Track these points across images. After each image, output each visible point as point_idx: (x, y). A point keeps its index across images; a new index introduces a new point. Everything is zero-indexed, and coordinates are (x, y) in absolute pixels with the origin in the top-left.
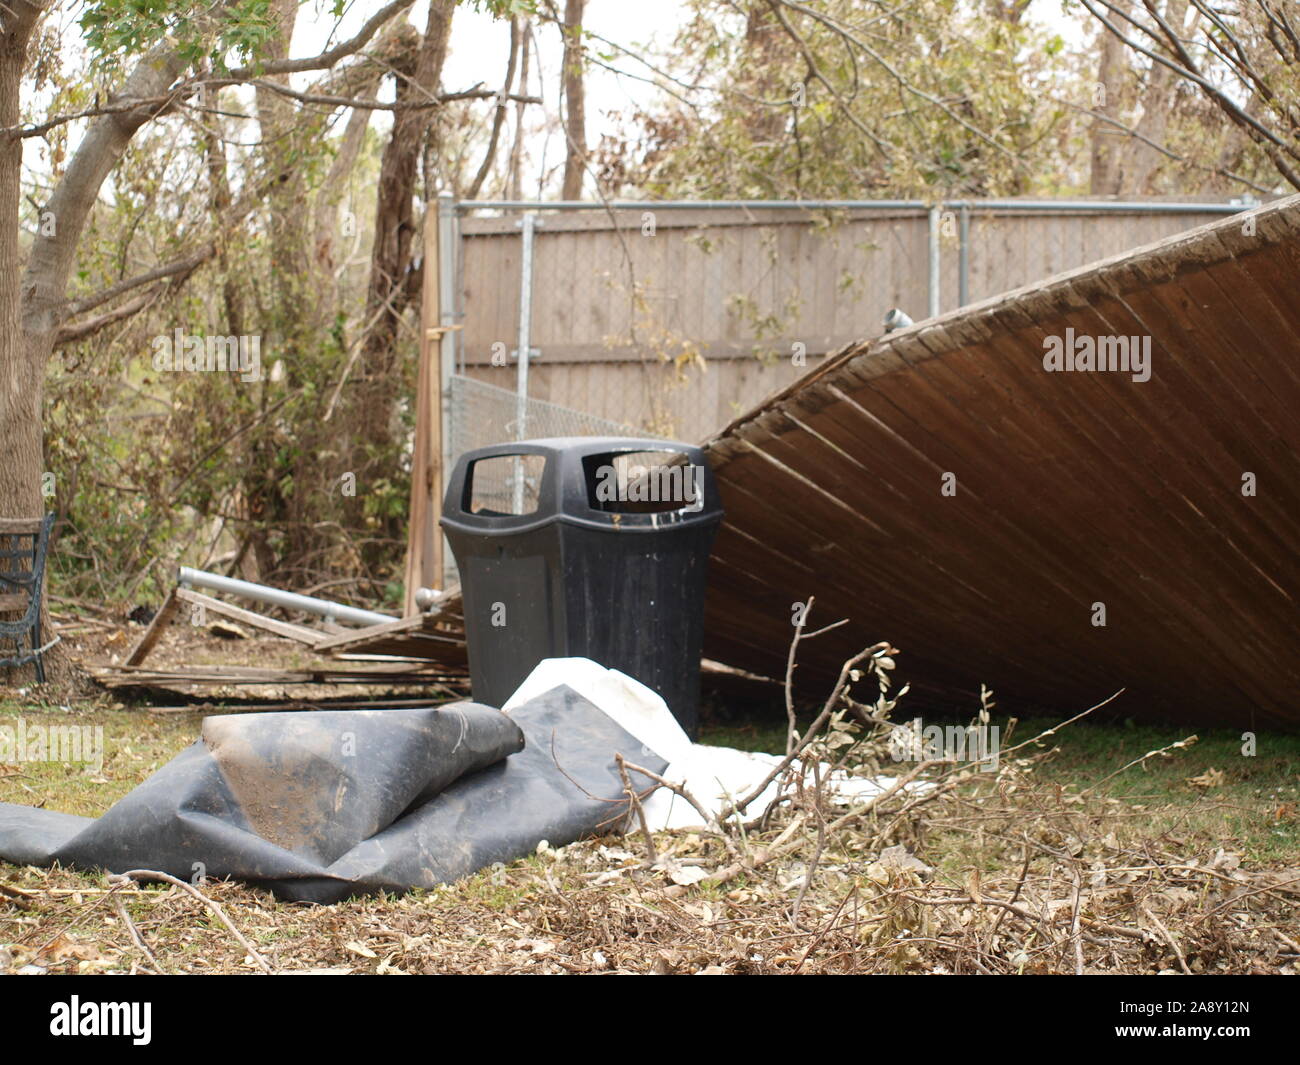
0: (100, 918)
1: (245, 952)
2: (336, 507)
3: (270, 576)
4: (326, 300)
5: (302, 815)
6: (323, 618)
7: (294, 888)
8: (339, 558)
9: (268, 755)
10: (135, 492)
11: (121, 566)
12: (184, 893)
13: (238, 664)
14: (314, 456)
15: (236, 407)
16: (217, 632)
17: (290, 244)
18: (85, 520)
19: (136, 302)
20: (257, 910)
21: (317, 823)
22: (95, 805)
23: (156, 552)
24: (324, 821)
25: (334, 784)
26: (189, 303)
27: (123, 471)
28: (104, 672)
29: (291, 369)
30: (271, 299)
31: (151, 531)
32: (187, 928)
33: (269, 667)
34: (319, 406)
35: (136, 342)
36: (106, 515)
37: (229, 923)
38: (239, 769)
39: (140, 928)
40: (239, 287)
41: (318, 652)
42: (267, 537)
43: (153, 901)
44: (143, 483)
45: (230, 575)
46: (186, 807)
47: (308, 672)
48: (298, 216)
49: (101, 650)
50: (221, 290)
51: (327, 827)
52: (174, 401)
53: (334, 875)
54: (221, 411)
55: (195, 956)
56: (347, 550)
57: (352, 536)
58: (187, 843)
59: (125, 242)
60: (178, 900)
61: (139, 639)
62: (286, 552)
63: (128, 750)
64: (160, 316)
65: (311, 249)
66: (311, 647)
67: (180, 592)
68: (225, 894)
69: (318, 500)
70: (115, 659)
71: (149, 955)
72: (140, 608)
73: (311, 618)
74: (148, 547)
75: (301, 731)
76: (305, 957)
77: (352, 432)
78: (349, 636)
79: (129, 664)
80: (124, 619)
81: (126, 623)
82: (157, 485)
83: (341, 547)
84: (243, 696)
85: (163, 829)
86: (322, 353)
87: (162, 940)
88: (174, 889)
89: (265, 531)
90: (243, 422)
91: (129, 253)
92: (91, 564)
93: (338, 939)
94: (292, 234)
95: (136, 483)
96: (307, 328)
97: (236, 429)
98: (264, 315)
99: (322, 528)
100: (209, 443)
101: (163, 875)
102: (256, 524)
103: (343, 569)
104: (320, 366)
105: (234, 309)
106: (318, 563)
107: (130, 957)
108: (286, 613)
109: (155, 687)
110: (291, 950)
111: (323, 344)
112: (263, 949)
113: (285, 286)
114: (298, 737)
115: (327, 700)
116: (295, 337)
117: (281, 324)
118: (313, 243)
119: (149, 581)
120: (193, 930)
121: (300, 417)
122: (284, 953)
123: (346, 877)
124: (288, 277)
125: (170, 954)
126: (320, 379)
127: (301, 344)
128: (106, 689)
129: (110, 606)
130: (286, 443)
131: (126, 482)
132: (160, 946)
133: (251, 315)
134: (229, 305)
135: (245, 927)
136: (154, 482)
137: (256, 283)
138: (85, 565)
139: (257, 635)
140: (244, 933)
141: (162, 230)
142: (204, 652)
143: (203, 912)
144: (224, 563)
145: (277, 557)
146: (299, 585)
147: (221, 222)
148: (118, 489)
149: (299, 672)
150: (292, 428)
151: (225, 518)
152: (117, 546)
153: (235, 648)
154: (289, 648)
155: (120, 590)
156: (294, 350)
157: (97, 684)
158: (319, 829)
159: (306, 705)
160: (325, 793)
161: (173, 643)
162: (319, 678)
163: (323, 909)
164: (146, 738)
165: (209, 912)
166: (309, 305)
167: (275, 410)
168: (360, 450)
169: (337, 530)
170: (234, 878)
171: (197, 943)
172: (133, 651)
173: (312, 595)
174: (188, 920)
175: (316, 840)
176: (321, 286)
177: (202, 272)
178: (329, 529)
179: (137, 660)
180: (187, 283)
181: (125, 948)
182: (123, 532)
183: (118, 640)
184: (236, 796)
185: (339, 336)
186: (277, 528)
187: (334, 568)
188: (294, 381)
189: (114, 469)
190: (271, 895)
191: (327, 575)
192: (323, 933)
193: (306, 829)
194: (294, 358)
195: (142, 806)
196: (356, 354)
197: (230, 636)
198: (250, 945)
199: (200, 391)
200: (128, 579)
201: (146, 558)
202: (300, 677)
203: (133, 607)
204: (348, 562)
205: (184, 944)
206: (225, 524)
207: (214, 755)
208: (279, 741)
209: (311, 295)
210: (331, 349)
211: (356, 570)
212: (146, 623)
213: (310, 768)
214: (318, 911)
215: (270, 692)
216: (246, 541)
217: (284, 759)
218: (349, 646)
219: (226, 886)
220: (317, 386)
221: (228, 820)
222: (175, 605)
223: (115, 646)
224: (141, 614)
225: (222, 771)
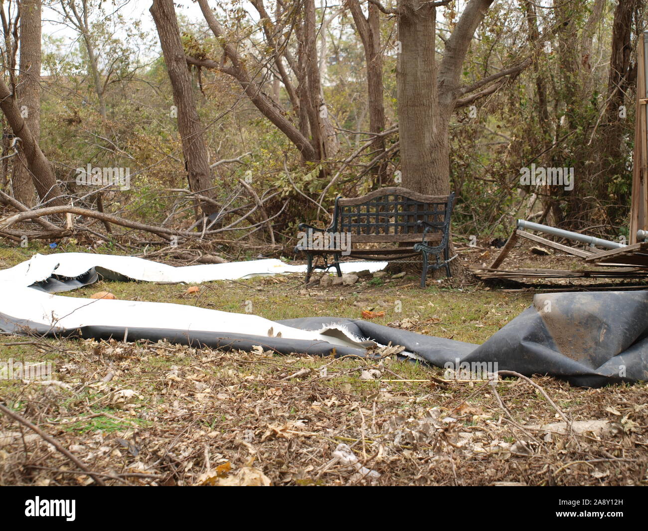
0: (483, 394)
1: (555, 412)
2: (594, 189)
3: (560, 224)
4: (587, 85)
5: (583, 343)
6: (590, 244)
7: (580, 380)
8: (595, 215)
9: (567, 313)
10: (493, 182)
11: (487, 218)
12: (525, 382)
13: (545, 268)
14: (583, 163)
15: (543, 139)
16: (535, 251)
17: (569, 57)
18: (468, 196)
19: (493, 87)
20: (561, 391)
21: (591, 347)
22: (478, 337)
23: (504, 212)
24: (594, 346)
25: (600, 328)
26: (519, 87)
27: (487, 171)
28: (478, 271)
29: (571, 119)
30: (560, 85)
31: (501, 201)
32: (526, 399)
33: (560, 269)
34: (585, 138)
35: (493, 106)
36: (478, 194)
37: (547, 396)
38: (552, 320)
39: (503, 399)
40: (544, 79)
41: (587, 262)
42: (559, 204)
43: (509, 386)
44: (497, 177)
45: (541, 223)
46: (526, 339)
47: (582, 272)
48: (573, 43)
49: (477, 260)
50: (535, 81)
51: (596, 349)
52: (512, 137)
53: (599, 373)
54: (536, 141)
55: (531, 413)
56: (599, 210)
57: (603, 204)
58: (526, 357)
59: (487, 57)
60: (522, 386)
61: (497, 255)
62: (569, 212)
63: (493, 310)
64: (505, 94)
65: (580, 60)
66: (584, 259)
67: (518, 232)
68: (544, 383)
69: (585, 185)
70: (484, 265)
71: (508, 413)
72: (497, 240)
73: (582, 244)
74: (500, 209)
75: (583, 301)
76: (585, 414)
77: (602, 151)
78: (603, 253)
79: (492, 267)
80: (489, 245)
81: (489, 247)
82: (504, 178)
83: (597, 209)
84: (549, 284)
85: (514, 350)
86: (586, 112)
87: (514, 405)
88: (519, 380)
89: (558, 201)
90: (547, 146)
91: (489, 62)
92: (471, 217)
93: (602, 405)
94: (570, 52)
95: (494, 177)
96: (578, 99)
97: (544, 150)
98: (557, 93)
99: (587, 200)
100: (530, 157)
101: (515, 373)
102: (554, 197)
103: (597, 220)
104: (585, 118)
105: (541, 90)
106: (585, 217)
107: (498, 414)
108: (569, 242)
109: (506, 279)
110: (578, 411)
111: (587, 107)
112: (564, 410)
113: (567, 78)
114: (582, 304)
115: (591, 285)
116: (572, 104)
117: (565, 97)
118: (581, 56)
119: (501, 226)
120: (529, 400)
121: (576, 144)
122: (575, 412)
123: (605, 375)
124: (568, 74)
125: (518, 412)
126: (585, 125)
127: (575, 107)
128: (481, 280)
129: (482, 239)
130: (569, 157)
131: (489, 177)
132: (513, 408)
133: (550, 93)
134: (539, 88)
135: (555, 399)
136: (502, 177)
137: (552, 76)
138: (468, 218)
139: (555, 253)
140: (555, 402)
141: (505, 51)
142: (529, 262)
143: (534, 391)
144: (538, 216)
145: (564, 214)
146: (575, 228)
147: (535, 46)
148: (485, 180)
149: (578, 272)
150: (572, 149)
151: (537, 194)
152: (484, 208)
153: (544, 259)
154: (571, 259)
155: (486, 230)
156: (572, 110)
157: (476, 277)
158: (592, 350)
159: (581, 288)
160: (595, 332)
161: (513, 257)
162: (587, 275)
163: (594, 391)
164: (502, 305)
165: (537, 391)
166: (579, 87)
167: (563, 140)
168: (606, 160)
169: (595, 200)
170: (550, 375)
171: (531, 407)
172: (494, 261)
173: (582, 233)
174: (526, 395)
175: (590, 356)
176: (585, 78)
177: (525, 72)
178: (591, 200)
179: (496, 265)
180: (518, 78)
181: (495, 409)
182: (487, 201)
183: (485, 256)
184: (551, 334)
185: (594, 103)
186: (564, 200)
187: (593, 219)
188: (572, 126)
189: (482, 170)
190: (568, 384)
191: (589, 223)
192: (594, 402)
193: (585, 350)
194: (572, 114)
195: (504, 339)
196: (603, 112)
197: (541, 253)
198: (558, 408)
199: (525, 131)
200: (490, 225)
201: (499, 215)
202: (577, 274)
203: (493, 239)
204: (600, 216)
205: (525, 408)
206: (537, 198)
207: (539, 313)
208: (572, 306)
209: (580, 83)
210: (591, 110)
211: (604, 220)
212: (500, 247)
213: (587, 320)
214: (591, 392)
215: (562, 282)
216: (548, 206)
217: (574, 315)
218: (603, 259)
219: (545, 379)
220: (584, 128)
221: (547, 346)
222: (515, 238)
223: (484, 259)
224: (497, 243)
225: (544, 321)
